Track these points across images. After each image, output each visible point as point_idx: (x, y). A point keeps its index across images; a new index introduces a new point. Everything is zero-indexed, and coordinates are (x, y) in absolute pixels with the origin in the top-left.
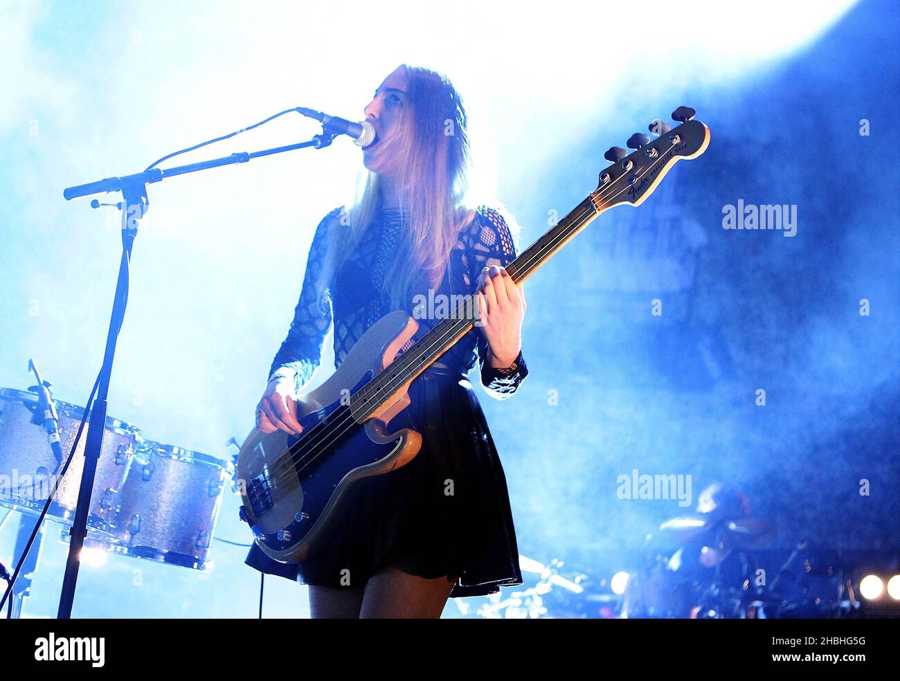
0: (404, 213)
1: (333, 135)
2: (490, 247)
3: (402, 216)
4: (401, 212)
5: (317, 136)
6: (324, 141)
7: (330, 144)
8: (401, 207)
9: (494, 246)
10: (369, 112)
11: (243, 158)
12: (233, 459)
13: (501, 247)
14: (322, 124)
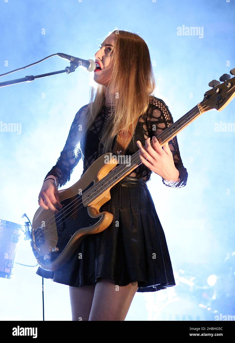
0: (113, 107)
1: (75, 67)
2: (158, 118)
3: (112, 108)
4: (112, 106)
5: (67, 67)
6: (71, 69)
7: (74, 71)
8: (111, 102)
9: (160, 117)
10: (97, 57)
11: (32, 78)
12: (25, 224)
13: (164, 117)
14: (70, 61)
